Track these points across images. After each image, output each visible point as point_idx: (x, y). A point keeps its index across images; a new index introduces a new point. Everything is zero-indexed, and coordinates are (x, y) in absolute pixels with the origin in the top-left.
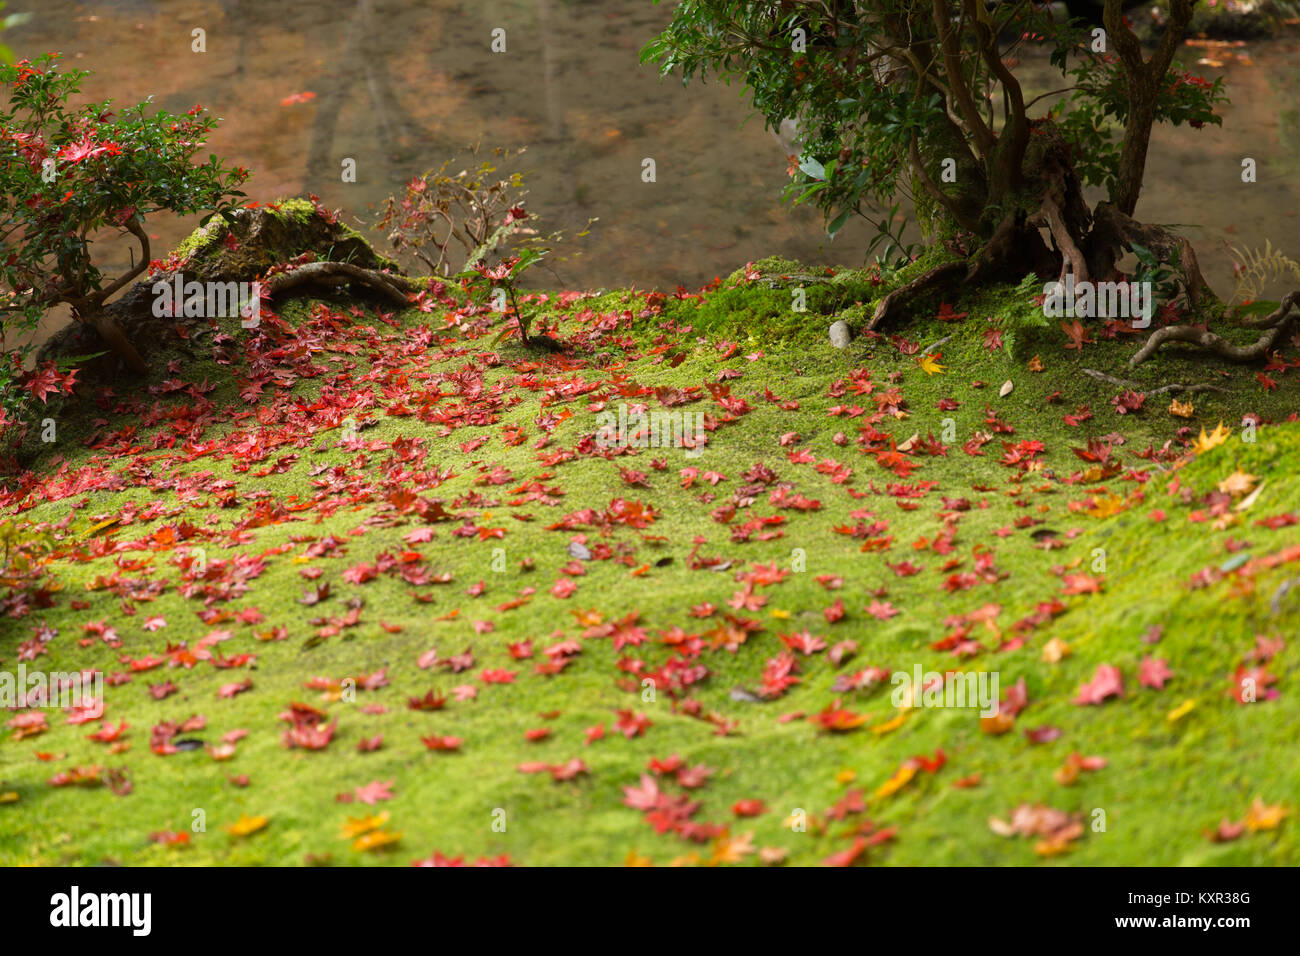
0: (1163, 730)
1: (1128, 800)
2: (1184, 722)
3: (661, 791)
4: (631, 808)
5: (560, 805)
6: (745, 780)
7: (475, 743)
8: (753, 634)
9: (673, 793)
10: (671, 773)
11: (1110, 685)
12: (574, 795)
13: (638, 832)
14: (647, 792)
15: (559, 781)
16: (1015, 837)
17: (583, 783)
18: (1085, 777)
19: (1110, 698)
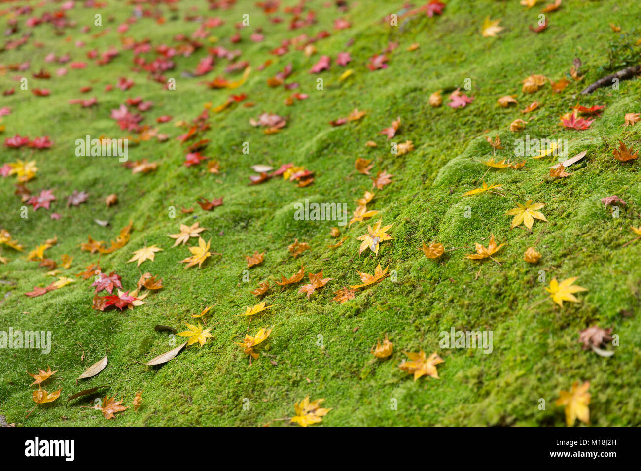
0: (338, 83)
1: (311, 111)
2: (346, 80)
3: (129, 112)
4: (113, 119)
5: (82, 117)
6: (168, 108)
7: (57, 92)
8: (197, 48)
9: (134, 112)
10: (135, 105)
11: (324, 64)
12: (89, 113)
13: (112, 129)
14: (122, 112)
15: (84, 107)
16: (258, 127)
17: (94, 108)
18: (297, 102)
19: (323, 70)
